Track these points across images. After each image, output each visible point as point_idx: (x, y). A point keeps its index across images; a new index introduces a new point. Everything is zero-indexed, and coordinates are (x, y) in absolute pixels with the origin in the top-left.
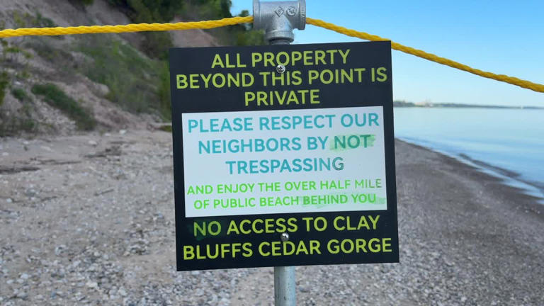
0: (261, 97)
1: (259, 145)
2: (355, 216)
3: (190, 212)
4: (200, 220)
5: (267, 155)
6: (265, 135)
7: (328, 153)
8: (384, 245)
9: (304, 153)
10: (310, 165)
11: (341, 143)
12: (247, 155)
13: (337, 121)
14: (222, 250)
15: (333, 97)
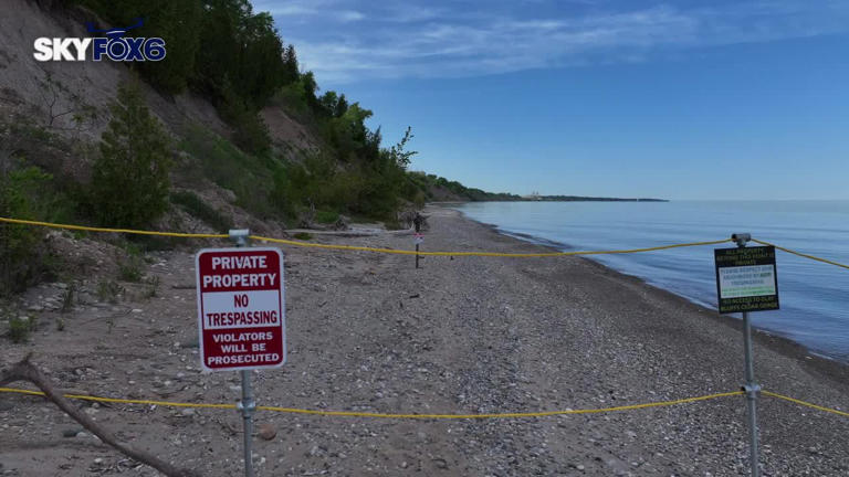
0: (740, 263)
1: (740, 277)
2: (767, 297)
3: (722, 297)
4: (727, 299)
5: (743, 280)
6: (742, 274)
7: (758, 279)
8: (776, 305)
9: (753, 279)
10: (754, 282)
11: (762, 275)
12: (737, 280)
13: (761, 269)
14: (732, 308)
15: (760, 262)
